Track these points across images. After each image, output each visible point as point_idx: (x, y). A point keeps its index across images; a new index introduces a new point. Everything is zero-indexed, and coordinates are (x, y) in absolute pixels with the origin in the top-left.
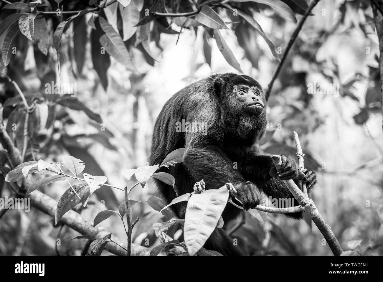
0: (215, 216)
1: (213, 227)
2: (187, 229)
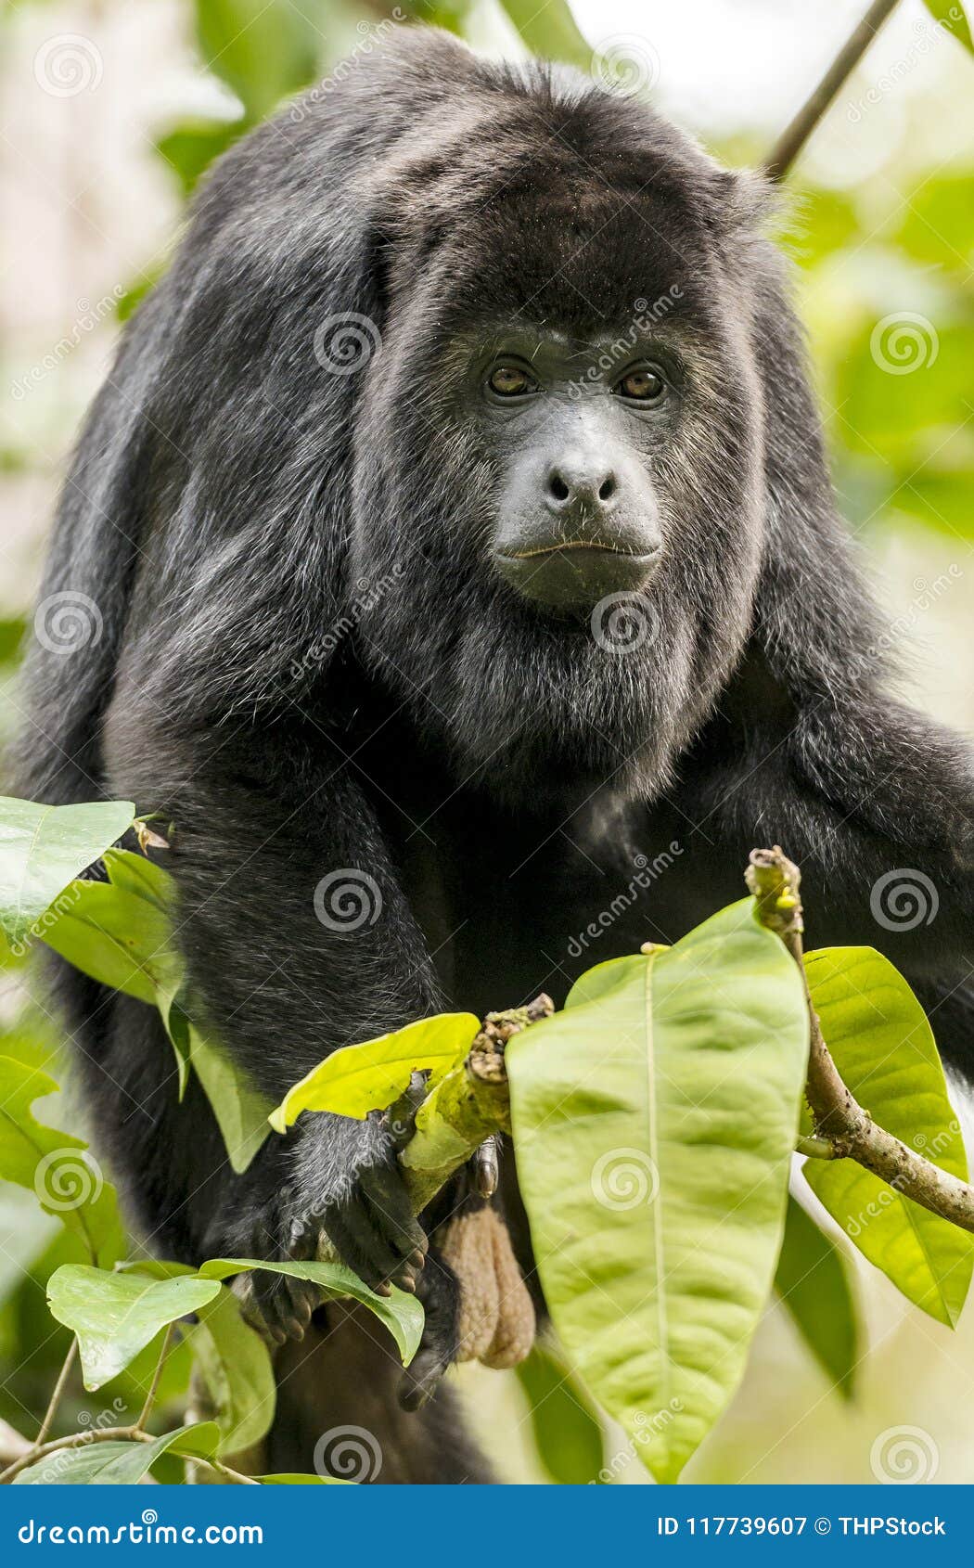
0: (756, 1132)
1: (765, 1221)
2: (569, 1282)
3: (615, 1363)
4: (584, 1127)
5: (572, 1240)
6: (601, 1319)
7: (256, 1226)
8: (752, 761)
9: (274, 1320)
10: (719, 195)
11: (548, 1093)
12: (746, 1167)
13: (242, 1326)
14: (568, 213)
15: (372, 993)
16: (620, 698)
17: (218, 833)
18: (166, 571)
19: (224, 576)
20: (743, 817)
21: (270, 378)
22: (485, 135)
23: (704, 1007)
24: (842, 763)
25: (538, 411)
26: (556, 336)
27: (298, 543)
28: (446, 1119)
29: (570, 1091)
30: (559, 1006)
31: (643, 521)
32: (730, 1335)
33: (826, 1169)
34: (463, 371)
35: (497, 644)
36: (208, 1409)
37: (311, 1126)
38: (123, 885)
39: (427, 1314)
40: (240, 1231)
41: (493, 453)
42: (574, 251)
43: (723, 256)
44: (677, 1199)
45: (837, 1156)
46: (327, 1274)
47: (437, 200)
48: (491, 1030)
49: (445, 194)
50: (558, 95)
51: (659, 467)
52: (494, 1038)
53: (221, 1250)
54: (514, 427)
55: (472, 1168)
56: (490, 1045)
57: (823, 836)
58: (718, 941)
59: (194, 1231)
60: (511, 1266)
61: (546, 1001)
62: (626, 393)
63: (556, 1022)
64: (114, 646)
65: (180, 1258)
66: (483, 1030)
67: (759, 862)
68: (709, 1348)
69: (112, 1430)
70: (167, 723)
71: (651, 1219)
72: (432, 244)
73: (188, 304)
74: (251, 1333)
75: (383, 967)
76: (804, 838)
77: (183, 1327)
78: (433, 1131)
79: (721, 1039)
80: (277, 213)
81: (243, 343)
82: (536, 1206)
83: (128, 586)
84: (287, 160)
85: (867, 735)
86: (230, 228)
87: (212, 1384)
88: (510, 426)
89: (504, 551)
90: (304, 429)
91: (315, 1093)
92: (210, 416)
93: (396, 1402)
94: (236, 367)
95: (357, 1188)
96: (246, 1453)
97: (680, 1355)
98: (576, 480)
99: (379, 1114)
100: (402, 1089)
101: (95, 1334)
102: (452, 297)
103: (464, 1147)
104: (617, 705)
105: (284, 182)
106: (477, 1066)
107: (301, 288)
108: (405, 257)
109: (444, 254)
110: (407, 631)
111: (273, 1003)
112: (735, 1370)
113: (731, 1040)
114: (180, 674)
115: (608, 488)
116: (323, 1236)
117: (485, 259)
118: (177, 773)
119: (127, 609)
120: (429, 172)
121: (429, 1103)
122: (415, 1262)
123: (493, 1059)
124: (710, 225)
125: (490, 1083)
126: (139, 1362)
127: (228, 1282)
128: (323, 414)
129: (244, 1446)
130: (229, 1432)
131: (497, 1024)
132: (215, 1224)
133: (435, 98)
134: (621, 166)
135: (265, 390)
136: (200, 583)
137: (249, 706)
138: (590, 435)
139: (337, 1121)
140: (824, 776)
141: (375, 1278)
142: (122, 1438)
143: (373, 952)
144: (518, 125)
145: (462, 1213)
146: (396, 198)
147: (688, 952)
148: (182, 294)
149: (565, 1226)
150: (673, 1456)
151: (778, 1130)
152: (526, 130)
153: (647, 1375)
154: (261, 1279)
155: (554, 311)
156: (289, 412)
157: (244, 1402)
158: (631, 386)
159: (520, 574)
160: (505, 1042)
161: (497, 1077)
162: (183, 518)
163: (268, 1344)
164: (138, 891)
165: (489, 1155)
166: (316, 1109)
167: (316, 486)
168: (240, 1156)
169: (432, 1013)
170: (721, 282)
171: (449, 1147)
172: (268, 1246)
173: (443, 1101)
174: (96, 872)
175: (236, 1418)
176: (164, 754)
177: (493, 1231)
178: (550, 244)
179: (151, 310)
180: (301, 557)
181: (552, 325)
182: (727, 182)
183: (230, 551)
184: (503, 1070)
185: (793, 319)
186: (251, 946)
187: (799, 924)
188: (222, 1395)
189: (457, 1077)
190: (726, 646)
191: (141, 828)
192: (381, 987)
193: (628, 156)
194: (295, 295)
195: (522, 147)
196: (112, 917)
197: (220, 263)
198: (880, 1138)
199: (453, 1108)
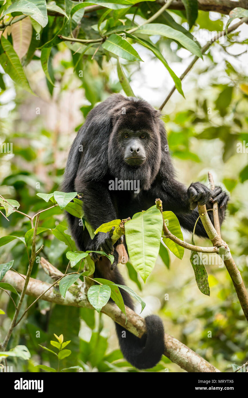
0: (156, 235)
2: (132, 254)
3: (138, 265)
4: (134, 234)
5: (133, 249)
6: (136, 259)
7: (93, 246)
8: (157, 187)
9: (95, 259)
10: (155, 113)
11: (130, 230)
12: (155, 240)
13: (91, 259)
14: (134, 115)
15: (108, 217)
16: (141, 177)
17: (89, 195)
18: (84, 161)
19: (92, 163)
20: (155, 194)
21: (99, 138)
22: (124, 106)
23: (150, 219)
24: (168, 187)
25: (130, 140)
26: (132, 131)
27: (102, 159)
28: (117, 233)
29: (132, 230)
30: (131, 219)
31: (143, 154)
32: (153, 261)
33: (165, 239)
34: (121, 136)
35: (125, 170)
36: (86, 270)
37: (100, 233)
38: (76, 203)
39: (115, 258)
40: (90, 247)
41: (124, 146)
42: (135, 120)
43: (155, 121)
44: (146, 244)
45: (167, 238)
46: (101, 252)
47: (118, 114)
48: (122, 221)
49: (119, 113)
50: (134, 101)
51: (146, 148)
52: (123, 223)
53: (88, 250)
54: (127, 142)
55: (120, 239)
56: (122, 223)
57: (165, 196)
58: (152, 210)
59: (85, 247)
60: (125, 251)
61: (129, 218)
62: (141, 138)
63: (131, 221)
64: (76, 171)
65: (83, 251)
66: (121, 222)
67: (157, 200)
68: (150, 263)
69: (74, 273)
70: (83, 181)
71: (143, 246)
72: (117, 119)
73: (88, 128)
74: (92, 260)
75: (110, 213)
76: (163, 197)
77: (83, 259)
78: (115, 234)
79: (152, 223)
80: (100, 117)
81: (95, 133)
82: (128, 244)
83: (79, 163)
84: (101, 110)
85: (171, 184)
86: (93, 119)
87: (87, 267)
88: (126, 142)
89: (126, 158)
90: (103, 145)
91: (100, 229)
92: (91, 142)
93: (110, 269)
94: (94, 136)
95: (105, 242)
96: (91, 275)
97: (146, 264)
98: (134, 149)
99: (108, 232)
100: (111, 229)
101: (72, 260)
102: (119, 126)
103: (119, 236)
104: (141, 178)
105: (101, 113)
106: (121, 226)
107: (103, 126)
108: (114, 121)
109: (118, 121)
110: (115, 169)
111: (95, 217)
112: (153, 266)
113: (153, 223)
114: (85, 174)
115: (138, 150)
116: (101, 248)
117: (123, 121)
118: (84, 187)
119: (78, 166)
120: (117, 110)
121: (115, 231)
122: (113, 251)
123: (123, 225)
124: (153, 117)
125: (122, 228)
126: (78, 264)
127: (89, 254)
128: (105, 143)
129: (91, 274)
130: (89, 273)
131: (123, 221)
132: (87, 246)
133: (119, 101)
134: (141, 109)
135: (98, 139)
136: (89, 164)
137: (95, 179)
138: (136, 143)
139: (103, 233)
140: (166, 189)
141: (108, 253)
142: (76, 274)
143: (109, 211)
144: (129, 104)
145: (119, 244)
146: (113, 114)
147: (148, 212)
148: (87, 126)
149: (132, 247)
150: (145, 277)
151: (159, 235)
152: (130, 105)
153: (142, 266)
154: (93, 253)
155: (131, 128)
156: (101, 142)
157: (91, 269)
158: (142, 137)
159: (127, 161)
160: (124, 223)
161: (123, 228)
162: (87, 155)
163: (94, 262)
164: (78, 204)
165: (122, 238)
166: (100, 232)
167: (104, 152)
168: (92, 237)
169: (116, 219)
170: (154, 124)
171: (117, 236)
172: (94, 249)
173: (116, 231)
174: (72, 201)
175: (90, 271)
176: (83, 185)
177: (123, 247)
178: (131, 120)
179: (82, 128)
180: (102, 161)
181: (131, 129)
182: (156, 111)
183: (93, 160)
184: (124, 227)
185: (165, 130)
186: (93, 210)
187: (162, 208)
188: (88, 268)
189: (118, 227)
190: (156, 170)
191: (78, 195)
192: (109, 216)
193: (143, 108)
194: (102, 127)
195: (129, 107)
196: (74, 207)
197: (92, 123)
198: (172, 235)
199: (118, 231)
